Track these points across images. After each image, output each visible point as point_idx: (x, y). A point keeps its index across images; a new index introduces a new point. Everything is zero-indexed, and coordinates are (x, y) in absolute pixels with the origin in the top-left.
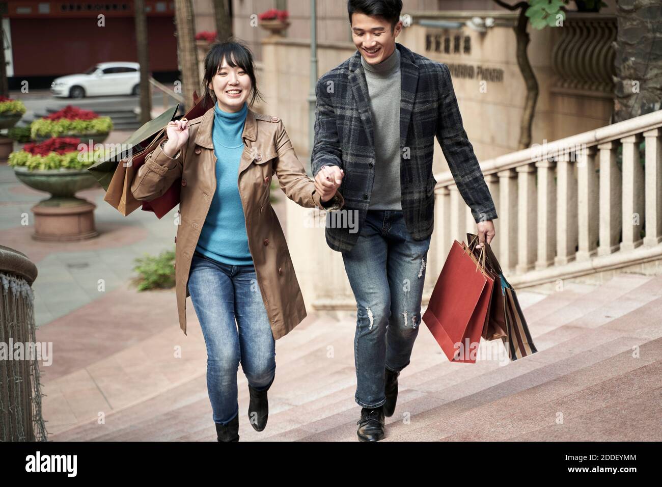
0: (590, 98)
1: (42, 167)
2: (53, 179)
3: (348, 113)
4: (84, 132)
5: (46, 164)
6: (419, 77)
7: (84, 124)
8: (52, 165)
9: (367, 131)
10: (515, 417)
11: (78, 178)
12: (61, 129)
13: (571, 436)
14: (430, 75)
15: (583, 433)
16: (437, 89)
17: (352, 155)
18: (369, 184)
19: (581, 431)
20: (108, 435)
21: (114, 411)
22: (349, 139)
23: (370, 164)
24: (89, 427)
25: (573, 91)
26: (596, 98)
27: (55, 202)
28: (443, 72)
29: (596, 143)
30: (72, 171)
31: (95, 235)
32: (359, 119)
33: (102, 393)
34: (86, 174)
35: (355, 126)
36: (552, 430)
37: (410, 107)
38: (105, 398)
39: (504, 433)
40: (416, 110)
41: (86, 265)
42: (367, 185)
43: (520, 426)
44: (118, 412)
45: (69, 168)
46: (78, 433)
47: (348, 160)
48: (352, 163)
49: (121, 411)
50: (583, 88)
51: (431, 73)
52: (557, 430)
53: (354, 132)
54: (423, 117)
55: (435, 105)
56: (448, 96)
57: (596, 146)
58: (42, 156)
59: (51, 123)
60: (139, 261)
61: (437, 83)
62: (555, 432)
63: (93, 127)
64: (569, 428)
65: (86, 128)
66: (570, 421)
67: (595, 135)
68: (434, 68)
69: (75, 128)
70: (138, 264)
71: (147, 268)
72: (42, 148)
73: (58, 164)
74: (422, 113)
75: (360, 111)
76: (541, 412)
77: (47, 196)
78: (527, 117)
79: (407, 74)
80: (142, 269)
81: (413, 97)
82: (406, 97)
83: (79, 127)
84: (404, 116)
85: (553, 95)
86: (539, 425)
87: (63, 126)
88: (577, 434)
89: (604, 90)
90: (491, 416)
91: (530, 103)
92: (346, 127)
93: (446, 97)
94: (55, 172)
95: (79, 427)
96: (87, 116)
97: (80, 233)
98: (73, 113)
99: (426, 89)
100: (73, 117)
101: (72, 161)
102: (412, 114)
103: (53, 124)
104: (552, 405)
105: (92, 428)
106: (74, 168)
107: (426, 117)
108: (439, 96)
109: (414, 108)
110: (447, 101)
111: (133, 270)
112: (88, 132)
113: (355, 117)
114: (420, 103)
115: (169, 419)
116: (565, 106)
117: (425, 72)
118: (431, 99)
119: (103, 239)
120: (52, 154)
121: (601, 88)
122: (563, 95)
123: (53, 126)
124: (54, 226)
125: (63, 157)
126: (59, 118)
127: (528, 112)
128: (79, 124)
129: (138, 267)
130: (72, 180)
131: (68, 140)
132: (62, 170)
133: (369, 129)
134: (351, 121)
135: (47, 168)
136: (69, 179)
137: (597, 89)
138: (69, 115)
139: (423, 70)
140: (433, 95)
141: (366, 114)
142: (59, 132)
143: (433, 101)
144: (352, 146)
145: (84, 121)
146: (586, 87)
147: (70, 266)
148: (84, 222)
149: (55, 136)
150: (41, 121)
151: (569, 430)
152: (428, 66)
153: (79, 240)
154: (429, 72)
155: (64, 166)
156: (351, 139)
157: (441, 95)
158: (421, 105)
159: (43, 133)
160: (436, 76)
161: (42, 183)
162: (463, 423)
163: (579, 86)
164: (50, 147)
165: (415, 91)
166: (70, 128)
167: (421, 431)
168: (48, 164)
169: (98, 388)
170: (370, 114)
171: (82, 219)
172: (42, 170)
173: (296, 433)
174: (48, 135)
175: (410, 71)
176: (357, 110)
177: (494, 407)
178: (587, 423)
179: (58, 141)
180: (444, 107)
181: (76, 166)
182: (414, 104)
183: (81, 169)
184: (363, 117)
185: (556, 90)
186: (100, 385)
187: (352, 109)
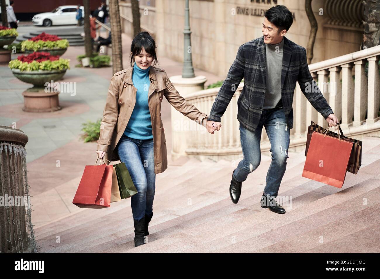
0: (346, 31)
1: (29, 69)
2: (35, 77)
3: (254, 67)
4: (52, 48)
5: (30, 68)
6: (292, 54)
7: (52, 44)
8: (34, 68)
9: (263, 77)
10: (311, 233)
11: (49, 76)
12: (39, 46)
13: (347, 247)
14: (297, 53)
15: (354, 246)
16: (300, 60)
17: (255, 87)
18: (262, 102)
19: (352, 244)
20: (69, 230)
21: (71, 214)
22: (253, 80)
23: (263, 93)
24: (58, 223)
25: (336, 27)
26: (351, 31)
27: (36, 90)
28: (303, 52)
29: (353, 61)
30: (46, 72)
31: (60, 108)
32: (259, 71)
33: (65, 203)
34: (54, 73)
35: (257, 74)
36: (335, 244)
37: (286, 69)
38: (66, 206)
39: (306, 243)
40: (290, 70)
41: (54, 127)
42: (261, 102)
43: (315, 239)
44: (74, 215)
45: (44, 70)
46: (51, 228)
47: (253, 90)
48: (254, 91)
49: (76, 214)
50: (343, 25)
51: (298, 53)
52: (338, 244)
53: (256, 77)
54: (293, 74)
55: (298, 68)
56: (305, 63)
57: (353, 62)
58: (28, 63)
59: (33, 43)
60: (85, 125)
61: (300, 57)
62: (337, 245)
63: (57, 45)
64: (345, 242)
65: (54, 46)
66: (346, 238)
67: (352, 56)
68: (299, 50)
69: (46, 46)
70: (85, 127)
71: (90, 129)
72: (28, 58)
73: (37, 67)
74: (292, 72)
75: (261, 67)
76: (327, 230)
77: (31, 86)
78: (311, 43)
79: (286, 53)
80: (87, 130)
81: (288, 64)
82: (285, 64)
83: (49, 45)
84: (283, 73)
85: (325, 29)
86: (326, 238)
87: (40, 45)
88: (350, 247)
89: (355, 26)
90: (296, 230)
91: (313, 35)
92: (253, 74)
93: (304, 64)
94: (36, 72)
95: (52, 224)
96: (54, 38)
97: (51, 107)
98: (46, 37)
99: (295, 60)
100: (45, 40)
101: (46, 66)
102: (287, 72)
103: (34, 43)
104: (333, 225)
105: (59, 225)
106: (47, 70)
107: (294, 73)
108: (300, 64)
109: (288, 69)
110: (305, 66)
111: (82, 130)
112: (55, 48)
113: (258, 69)
114: (291, 67)
115: (104, 221)
116: (332, 35)
117: (295, 52)
118: (296, 65)
119: (64, 111)
120: (34, 62)
121: (353, 25)
122: (331, 29)
123: (34, 44)
124: (35, 103)
125: (40, 64)
126: (37, 40)
127: (311, 40)
128: (50, 43)
129: (85, 129)
130: (46, 77)
131: (43, 53)
132: (40, 71)
133: (264, 76)
134: (255, 71)
135: (31, 69)
136: (44, 76)
137: (351, 26)
138: (44, 38)
139: (294, 51)
140: (298, 63)
141: (264, 68)
142: (38, 48)
143: (297, 66)
144: (255, 84)
145: (52, 41)
146: (345, 24)
147: (45, 127)
148: (53, 101)
149: (35, 50)
150: (27, 40)
151: (345, 244)
152: (297, 49)
153: (50, 111)
154: (297, 52)
155: (41, 68)
156: (255, 80)
157: (302, 63)
158: (292, 68)
159: (28, 49)
160: (300, 54)
161: (28, 78)
162: (280, 234)
163: (341, 24)
164: (33, 58)
165: (289, 61)
166: (44, 45)
167: (255, 239)
168: (32, 67)
169: (62, 200)
170: (266, 69)
171: (52, 99)
172: (28, 71)
173: (180, 236)
174: (31, 50)
175: (288, 51)
176: (259, 66)
177: (298, 224)
178: (356, 239)
179: (37, 54)
180: (303, 69)
181: (48, 69)
182: (289, 67)
183: (51, 71)
184: (262, 70)
185: (327, 26)
186: (63, 198)
187: (257, 66)
